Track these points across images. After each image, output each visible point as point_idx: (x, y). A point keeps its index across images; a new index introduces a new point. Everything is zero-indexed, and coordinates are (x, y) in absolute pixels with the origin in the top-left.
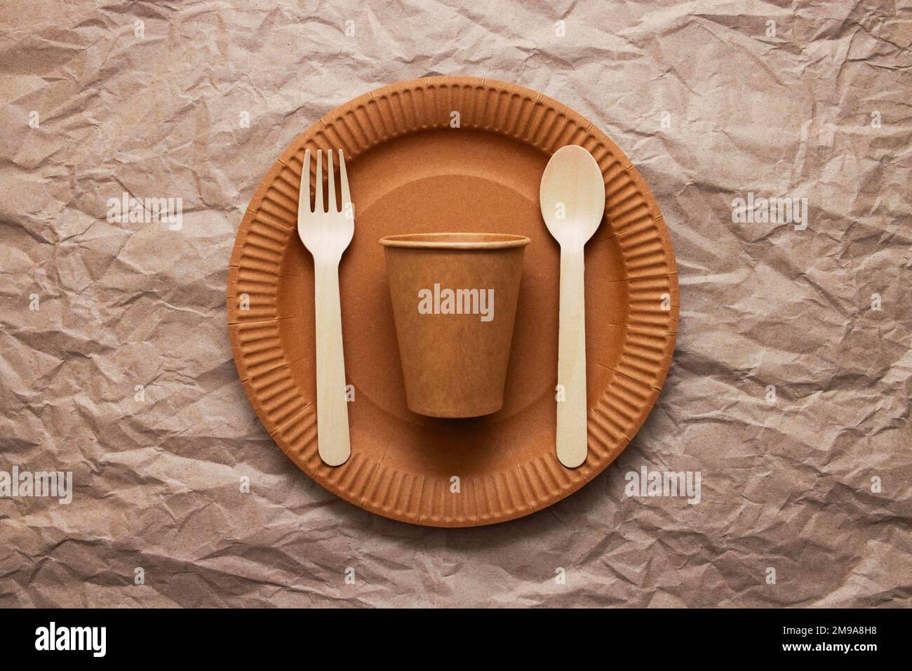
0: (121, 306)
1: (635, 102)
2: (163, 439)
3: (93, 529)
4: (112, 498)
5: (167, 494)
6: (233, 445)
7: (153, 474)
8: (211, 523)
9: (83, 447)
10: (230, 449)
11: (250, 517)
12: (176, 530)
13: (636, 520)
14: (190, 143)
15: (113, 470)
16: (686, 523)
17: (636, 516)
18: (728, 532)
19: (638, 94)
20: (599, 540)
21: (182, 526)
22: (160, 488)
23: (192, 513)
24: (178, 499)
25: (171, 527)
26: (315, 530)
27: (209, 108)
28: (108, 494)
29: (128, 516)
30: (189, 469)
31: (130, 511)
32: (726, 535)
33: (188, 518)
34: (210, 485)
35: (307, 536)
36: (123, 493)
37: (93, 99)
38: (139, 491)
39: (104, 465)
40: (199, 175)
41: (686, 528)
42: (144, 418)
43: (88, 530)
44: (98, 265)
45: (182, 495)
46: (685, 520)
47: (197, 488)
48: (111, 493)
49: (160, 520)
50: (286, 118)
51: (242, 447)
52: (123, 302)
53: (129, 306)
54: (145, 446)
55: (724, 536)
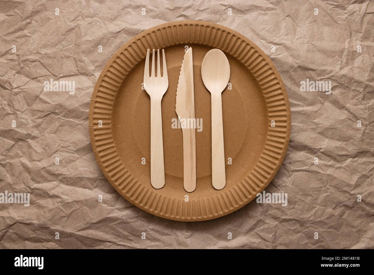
0: (41, 118)
1: (273, 29)
2: (60, 178)
3: (29, 218)
4: (37, 204)
5: (62, 202)
6: (92, 181)
7: (56, 193)
8: (82, 215)
9: (24, 181)
10: (91, 182)
11: (100, 213)
12: (66, 218)
13: (270, 214)
14: (73, 45)
15: (38, 191)
16: (292, 215)
17: (270, 212)
18: (310, 219)
19: (274, 26)
20: (254, 223)
21: (69, 216)
22: (59, 200)
23: (73, 211)
24: (67, 205)
25: (64, 217)
26: (128, 218)
27: (81, 29)
28: (36, 202)
29: (44, 212)
30: (72, 191)
31: (45, 210)
32: (309, 221)
33: (71, 213)
34: (82, 198)
35: (125, 221)
36: (42, 202)
37: (29, 24)
38: (50, 201)
39: (34, 189)
40: (77, 60)
41: (292, 217)
42: (52, 168)
43: (27, 218)
44: (31, 99)
45: (69, 203)
46: (291, 214)
47: (75, 200)
48: (37, 202)
49: (59, 214)
50: (116, 34)
51: (96, 182)
52: (42, 116)
53: (45, 118)
54: (52, 181)
55: (308, 221)
